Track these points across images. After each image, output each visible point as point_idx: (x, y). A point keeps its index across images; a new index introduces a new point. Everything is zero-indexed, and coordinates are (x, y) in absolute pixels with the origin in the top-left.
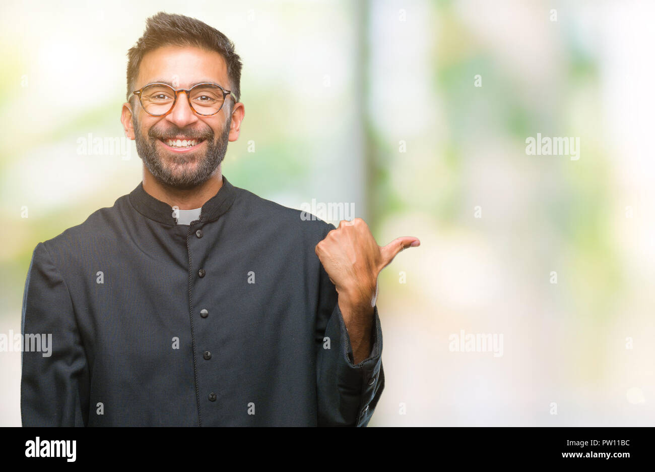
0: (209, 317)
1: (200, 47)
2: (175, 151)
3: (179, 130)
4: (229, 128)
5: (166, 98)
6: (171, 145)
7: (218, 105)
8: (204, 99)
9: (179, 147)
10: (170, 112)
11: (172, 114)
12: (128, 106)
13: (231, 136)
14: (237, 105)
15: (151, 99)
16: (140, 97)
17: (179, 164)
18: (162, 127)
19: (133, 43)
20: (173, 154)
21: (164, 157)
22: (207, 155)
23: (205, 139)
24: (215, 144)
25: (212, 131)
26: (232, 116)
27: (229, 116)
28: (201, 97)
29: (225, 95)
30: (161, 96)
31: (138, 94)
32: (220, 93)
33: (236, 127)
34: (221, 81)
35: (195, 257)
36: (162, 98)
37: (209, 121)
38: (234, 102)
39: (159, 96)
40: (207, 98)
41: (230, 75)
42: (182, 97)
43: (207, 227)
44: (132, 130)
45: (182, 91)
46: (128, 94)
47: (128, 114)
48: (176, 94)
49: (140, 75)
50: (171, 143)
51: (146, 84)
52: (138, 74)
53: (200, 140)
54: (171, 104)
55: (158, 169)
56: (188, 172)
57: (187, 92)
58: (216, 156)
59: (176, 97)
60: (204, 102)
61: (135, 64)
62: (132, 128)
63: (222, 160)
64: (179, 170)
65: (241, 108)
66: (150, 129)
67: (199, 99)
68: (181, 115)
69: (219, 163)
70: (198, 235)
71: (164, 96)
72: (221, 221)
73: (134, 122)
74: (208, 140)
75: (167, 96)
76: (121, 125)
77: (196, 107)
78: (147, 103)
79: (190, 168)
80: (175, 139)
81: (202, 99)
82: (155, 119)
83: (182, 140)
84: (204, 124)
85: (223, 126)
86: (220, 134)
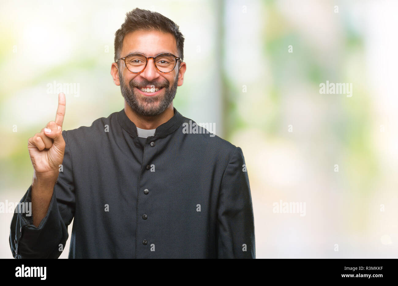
0: (149, 194)
1: (160, 30)
2: (146, 95)
3: (148, 82)
4: (177, 79)
5: (140, 62)
6: (143, 91)
7: (171, 66)
8: (163, 63)
9: (148, 92)
10: (143, 71)
12: (116, 65)
13: (179, 83)
14: (182, 64)
15: (131, 63)
16: (125, 62)
17: (148, 103)
18: (138, 81)
20: (145, 96)
21: (139, 98)
22: (165, 96)
23: (164, 87)
24: (170, 88)
25: (168, 82)
26: (179, 71)
27: (177, 72)
28: (161, 61)
29: (176, 60)
30: (137, 61)
31: (124, 60)
32: (174, 59)
33: (181, 77)
34: (173, 51)
35: (147, 158)
36: (137, 62)
37: (166, 76)
38: (180, 62)
39: (135, 61)
40: (164, 62)
42: (151, 61)
43: (158, 141)
45: (151, 58)
47: (115, 69)
48: (147, 59)
49: (124, 47)
50: (143, 89)
51: (128, 53)
52: (122, 47)
53: (161, 88)
54: (144, 66)
55: (136, 105)
56: (154, 108)
57: (153, 58)
58: (170, 97)
59: (147, 62)
60: (163, 65)
61: (120, 41)
62: (118, 78)
63: (174, 98)
64: (148, 106)
65: (184, 66)
66: (130, 81)
67: (160, 62)
68: (150, 73)
69: (172, 100)
70: (152, 145)
73: (119, 75)
74: (166, 87)
75: (141, 61)
77: (158, 67)
78: (128, 65)
79: (155, 105)
80: (146, 87)
81: (162, 62)
82: (134, 75)
83: (150, 88)
84: (164, 78)
85: (175, 78)
86: (173, 83)
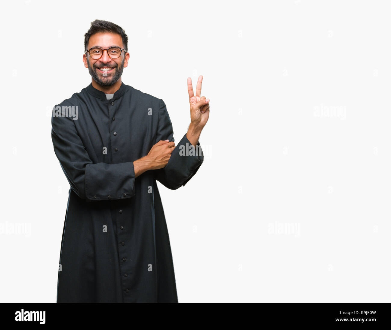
1: (112, 32)
2: (103, 73)
3: (104, 65)
4: (123, 63)
7: (119, 54)
9: (105, 71)
10: (101, 58)
11: (101, 59)
12: (85, 55)
13: (124, 65)
14: (127, 54)
16: (89, 53)
17: (105, 77)
18: (98, 64)
19: (86, 31)
21: (99, 75)
22: (116, 73)
23: (114, 67)
24: (118, 69)
25: (117, 64)
26: (125, 58)
27: (123, 58)
28: (113, 51)
29: (121, 51)
31: (89, 51)
32: (120, 50)
33: (126, 62)
34: (120, 45)
35: (111, 113)
37: (116, 60)
38: (125, 53)
39: (96, 52)
40: (115, 52)
41: (123, 42)
42: (105, 52)
43: (116, 101)
44: (87, 64)
45: (105, 50)
46: (85, 51)
48: (103, 51)
49: (89, 44)
50: (101, 69)
51: (91, 47)
53: (113, 68)
54: (101, 55)
55: (97, 79)
56: (108, 81)
57: (107, 50)
58: (119, 74)
59: (103, 52)
60: (114, 53)
61: (87, 40)
63: (121, 75)
64: (105, 80)
65: (128, 54)
66: (94, 64)
68: (105, 59)
69: (120, 76)
70: (113, 104)
71: (99, 51)
72: (121, 98)
73: (87, 61)
74: (116, 68)
76: (83, 62)
77: (110, 55)
78: (92, 54)
79: (109, 79)
80: (103, 68)
81: (113, 52)
82: (95, 61)
83: (106, 68)
84: (114, 62)
85: (121, 62)
86: (120, 66)
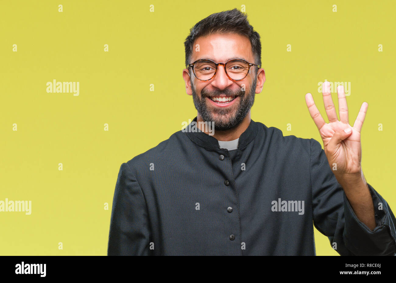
5: (211, 69)
8: (236, 68)
14: (260, 70)
23: (238, 96)
26: (258, 77)
27: (254, 79)
29: (250, 66)
31: (192, 66)
32: (247, 65)
36: (208, 69)
37: (240, 84)
42: (221, 68)
45: (221, 64)
47: (187, 76)
48: (216, 66)
50: (215, 99)
53: (235, 97)
54: (213, 74)
57: (224, 65)
62: (190, 87)
66: (202, 90)
71: (209, 68)
73: (191, 84)
75: (211, 68)
78: (198, 72)
83: (222, 97)
84: (238, 86)
